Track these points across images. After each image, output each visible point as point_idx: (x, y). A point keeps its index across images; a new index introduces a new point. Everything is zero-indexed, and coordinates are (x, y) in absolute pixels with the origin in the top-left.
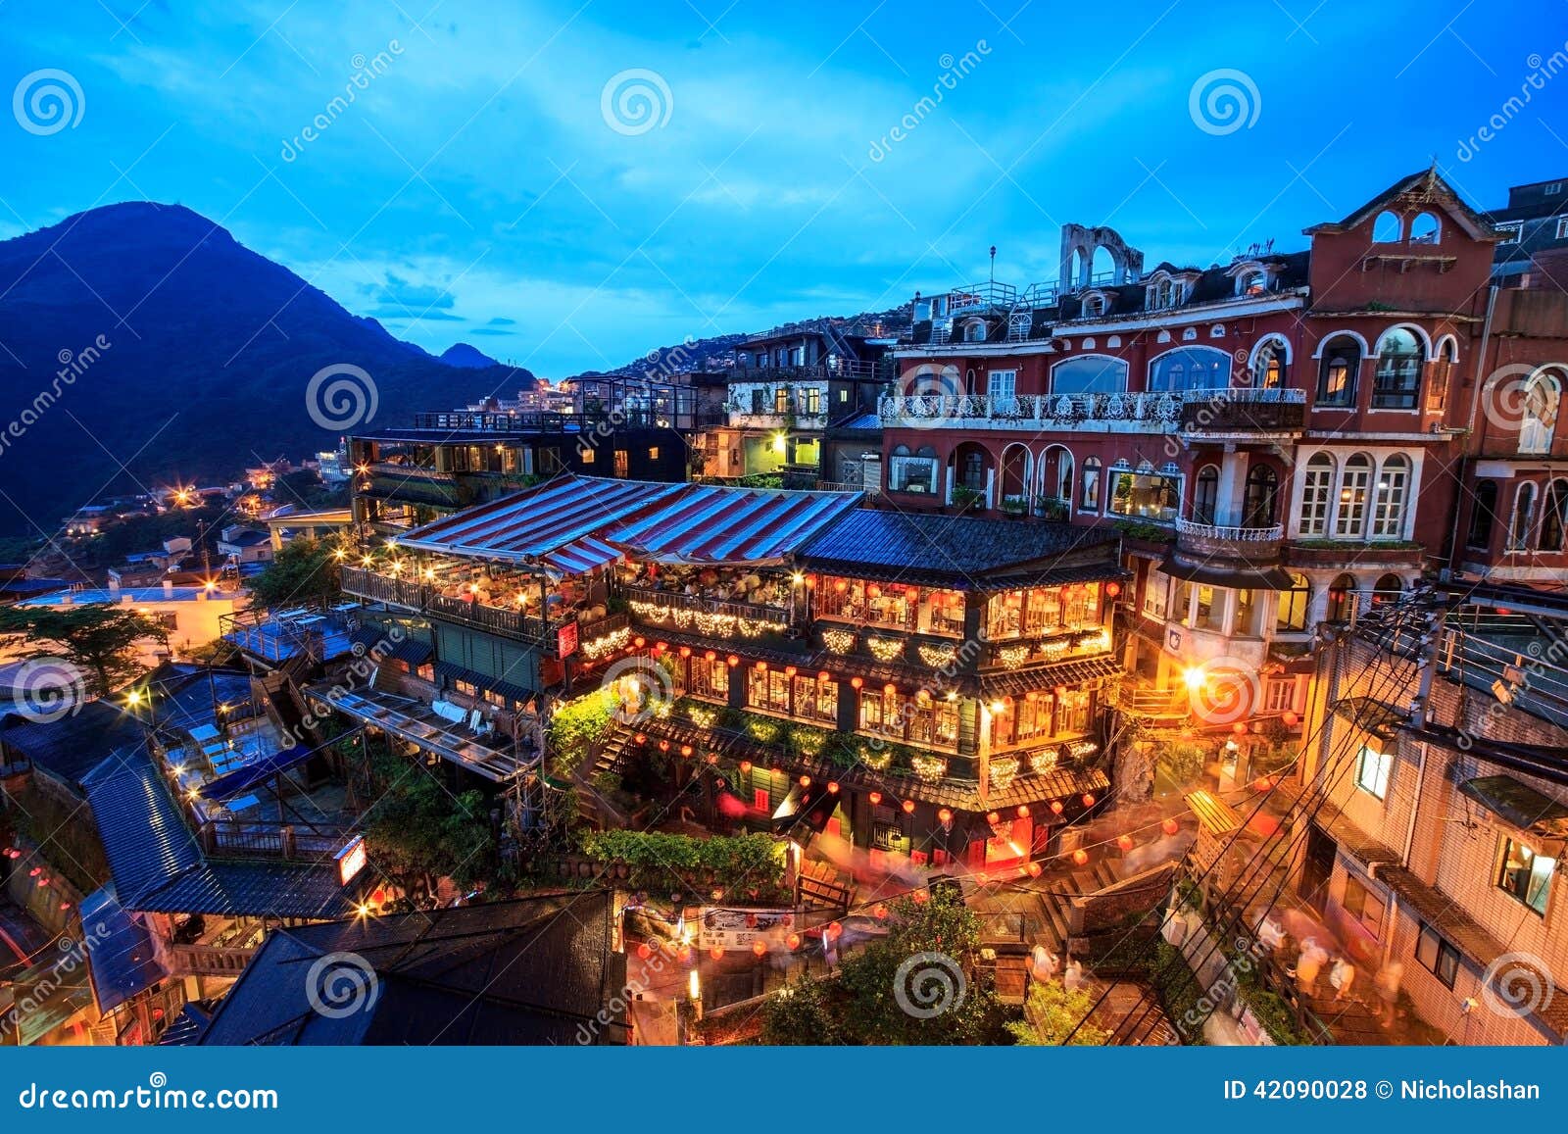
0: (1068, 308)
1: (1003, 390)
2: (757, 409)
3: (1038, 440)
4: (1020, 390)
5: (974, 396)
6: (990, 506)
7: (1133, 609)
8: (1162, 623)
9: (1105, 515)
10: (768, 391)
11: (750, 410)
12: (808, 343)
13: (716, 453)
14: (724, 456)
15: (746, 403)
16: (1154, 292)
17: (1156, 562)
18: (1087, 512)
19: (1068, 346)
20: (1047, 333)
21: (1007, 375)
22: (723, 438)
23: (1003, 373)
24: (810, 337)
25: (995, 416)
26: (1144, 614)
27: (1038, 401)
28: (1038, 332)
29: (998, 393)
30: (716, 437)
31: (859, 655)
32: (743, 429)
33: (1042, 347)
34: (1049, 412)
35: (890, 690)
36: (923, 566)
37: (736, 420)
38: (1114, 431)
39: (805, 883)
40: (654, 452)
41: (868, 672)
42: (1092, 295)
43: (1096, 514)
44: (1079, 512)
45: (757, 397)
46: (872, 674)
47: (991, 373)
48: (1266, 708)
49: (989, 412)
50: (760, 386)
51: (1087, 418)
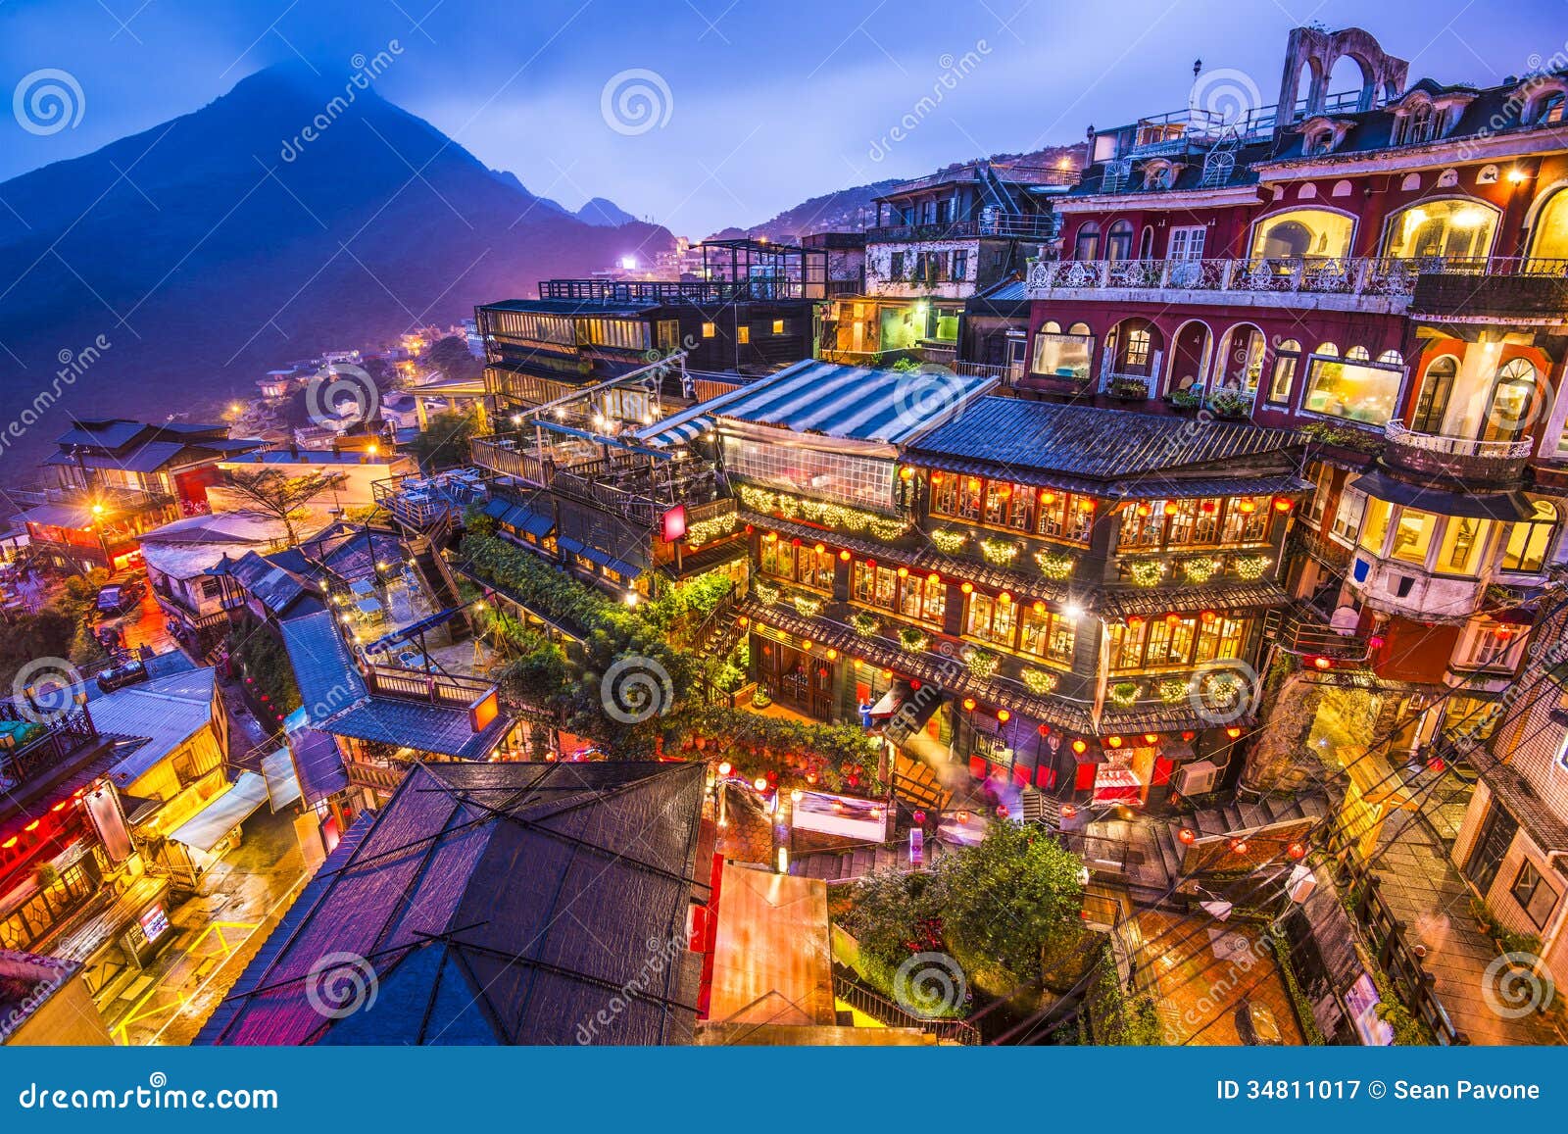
0: (1285, 144)
1: (1186, 251)
2: (896, 274)
3: (1220, 316)
4: (1209, 253)
5: (1150, 260)
6: (1152, 395)
7: (1318, 529)
8: (1351, 548)
9: (1297, 414)
10: (910, 254)
11: (888, 277)
12: (962, 195)
13: (849, 325)
14: (858, 328)
15: (885, 267)
16: (1404, 122)
17: (1352, 477)
18: (1275, 408)
19: (1279, 195)
20: (1251, 178)
21: (1195, 233)
22: (859, 309)
23: (1190, 230)
24: (963, 189)
25: (1172, 286)
26: (1332, 536)
27: (1229, 267)
28: (1241, 176)
29: (1180, 256)
30: (851, 307)
31: (970, 557)
32: (880, 298)
33: (1242, 196)
34: (1242, 279)
35: (1005, 598)
36: (1048, 466)
37: (873, 287)
38: (1322, 307)
39: (899, 780)
40: (778, 326)
41: (978, 576)
42: (1320, 127)
43: (1286, 411)
44: (1264, 408)
45: (897, 261)
46: (982, 580)
47: (1173, 230)
48: (1469, 660)
49: (1164, 281)
50: (901, 248)
51: (1289, 290)
